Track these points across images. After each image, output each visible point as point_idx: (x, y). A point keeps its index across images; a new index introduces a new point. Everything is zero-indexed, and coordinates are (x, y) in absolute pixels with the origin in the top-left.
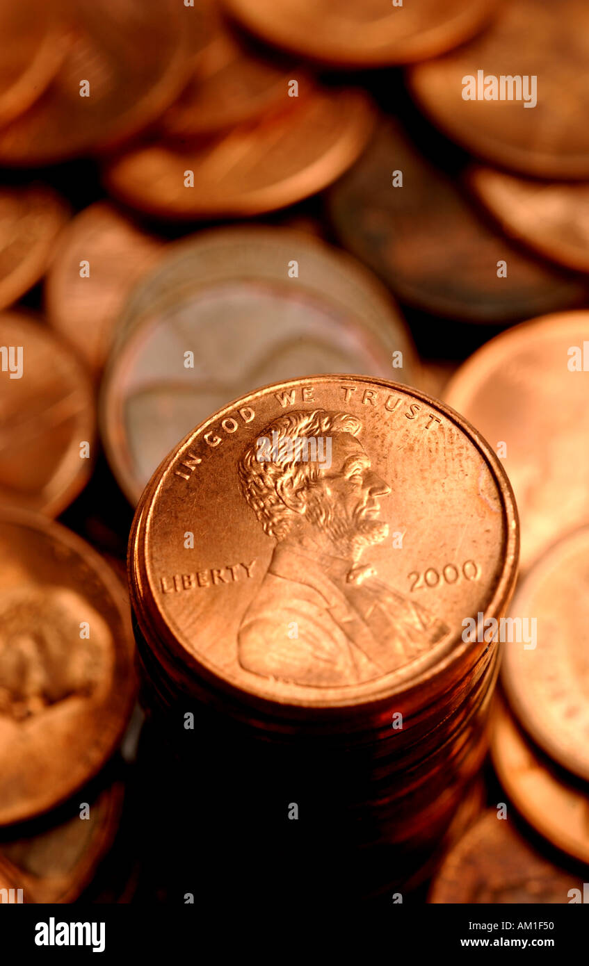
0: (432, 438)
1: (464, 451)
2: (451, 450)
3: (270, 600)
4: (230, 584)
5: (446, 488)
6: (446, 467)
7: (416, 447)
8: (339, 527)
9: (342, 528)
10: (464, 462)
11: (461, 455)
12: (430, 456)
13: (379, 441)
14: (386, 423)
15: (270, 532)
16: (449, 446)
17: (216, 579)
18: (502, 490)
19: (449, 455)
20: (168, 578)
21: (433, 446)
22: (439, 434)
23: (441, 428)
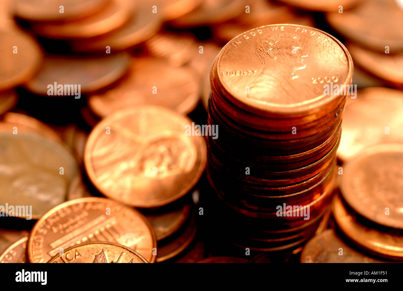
0: (325, 43)
1: (336, 48)
2: (332, 47)
3: (260, 81)
4: (247, 76)
5: (328, 57)
6: (329, 51)
7: (319, 45)
8: (288, 64)
9: (289, 64)
10: (335, 51)
11: (335, 48)
12: (323, 48)
13: (306, 42)
14: (309, 38)
15: (263, 63)
16: (330, 46)
17: (242, 73)
18: (348, 58)
19: (330, 48)
20: (225, 72)
21: (325, 45)
22: (328, 43)
23: (329, 41)
